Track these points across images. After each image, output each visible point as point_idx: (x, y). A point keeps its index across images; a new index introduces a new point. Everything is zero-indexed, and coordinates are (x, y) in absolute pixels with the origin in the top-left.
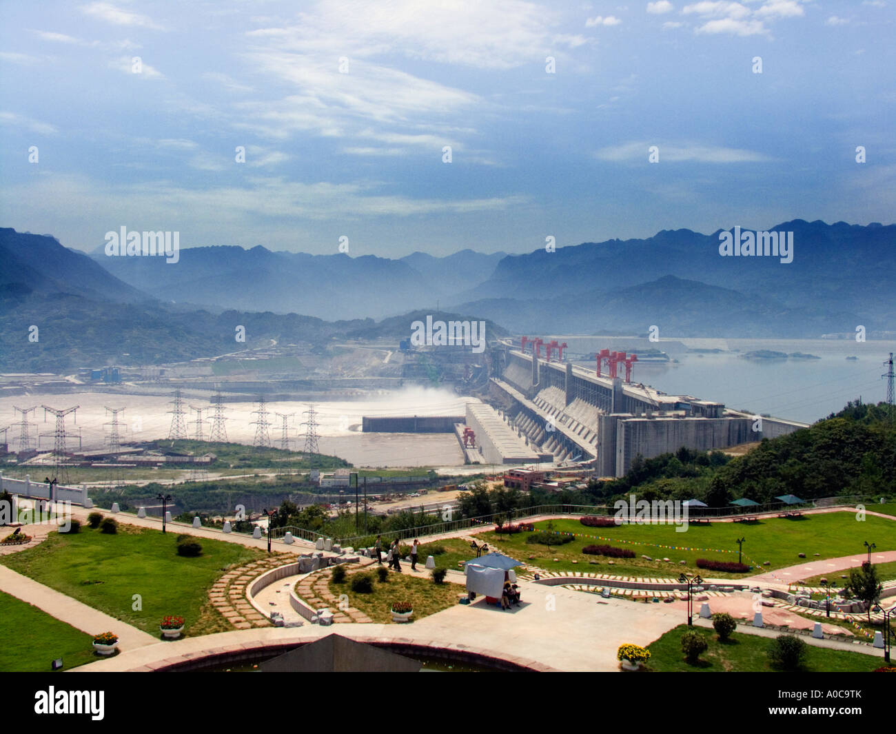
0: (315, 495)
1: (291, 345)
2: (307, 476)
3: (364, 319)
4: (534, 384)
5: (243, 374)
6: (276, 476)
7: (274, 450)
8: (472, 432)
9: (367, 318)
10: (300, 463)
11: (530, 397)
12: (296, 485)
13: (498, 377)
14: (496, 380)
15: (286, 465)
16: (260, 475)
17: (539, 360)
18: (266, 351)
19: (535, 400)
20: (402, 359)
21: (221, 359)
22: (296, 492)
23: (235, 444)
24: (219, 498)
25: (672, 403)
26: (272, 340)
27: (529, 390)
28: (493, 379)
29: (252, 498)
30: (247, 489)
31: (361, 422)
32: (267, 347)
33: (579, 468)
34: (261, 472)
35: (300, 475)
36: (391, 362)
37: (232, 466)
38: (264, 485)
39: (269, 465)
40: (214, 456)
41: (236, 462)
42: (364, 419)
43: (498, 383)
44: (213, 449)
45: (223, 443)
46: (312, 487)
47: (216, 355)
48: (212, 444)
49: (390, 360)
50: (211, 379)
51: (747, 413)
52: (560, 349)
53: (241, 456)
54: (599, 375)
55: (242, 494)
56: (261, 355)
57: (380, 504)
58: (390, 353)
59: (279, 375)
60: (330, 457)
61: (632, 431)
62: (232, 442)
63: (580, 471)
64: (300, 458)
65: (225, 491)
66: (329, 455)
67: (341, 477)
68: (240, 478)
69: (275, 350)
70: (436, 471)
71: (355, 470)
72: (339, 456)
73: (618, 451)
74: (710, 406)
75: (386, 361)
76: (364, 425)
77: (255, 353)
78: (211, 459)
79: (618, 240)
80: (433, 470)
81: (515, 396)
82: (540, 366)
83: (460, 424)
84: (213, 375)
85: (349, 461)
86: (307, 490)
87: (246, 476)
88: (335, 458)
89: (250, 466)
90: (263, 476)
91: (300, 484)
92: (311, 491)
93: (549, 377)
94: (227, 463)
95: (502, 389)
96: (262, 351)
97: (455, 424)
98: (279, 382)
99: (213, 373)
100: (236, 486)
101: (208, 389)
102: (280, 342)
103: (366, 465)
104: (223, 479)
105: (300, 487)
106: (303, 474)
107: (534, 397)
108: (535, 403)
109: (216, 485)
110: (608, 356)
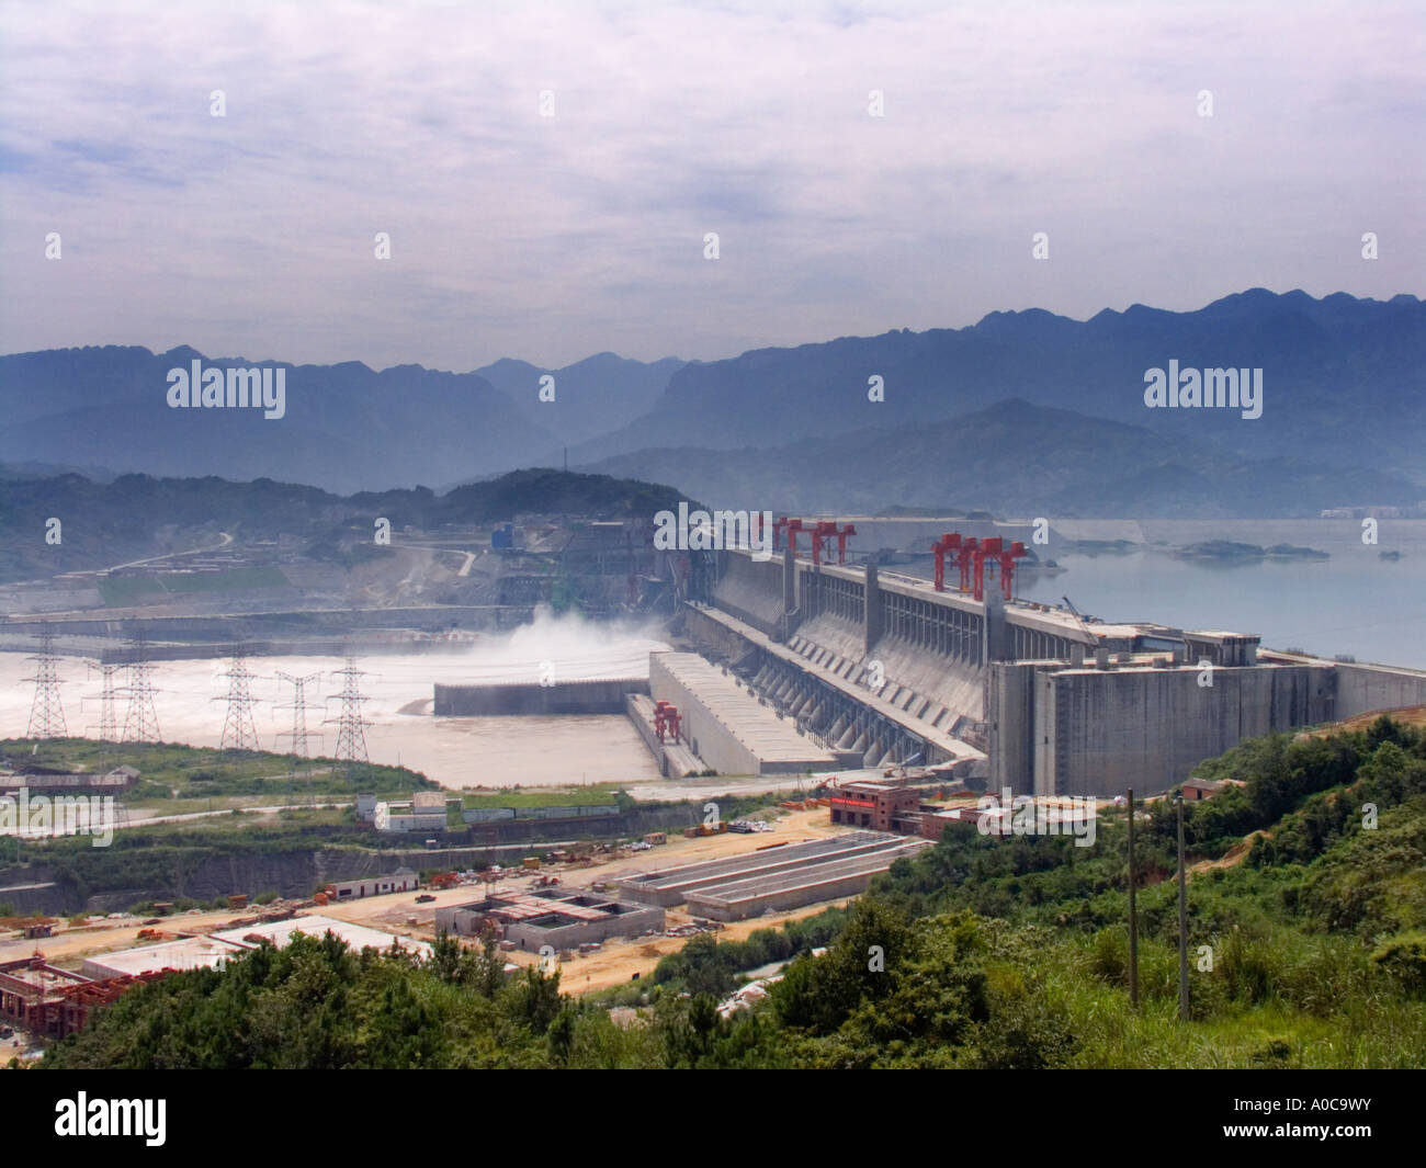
0: (373, 852)
1: (264, 543)
2: (349, 810)
3: (413, 489)
4: (787, 611)
5: (169, 602)
6: (281, 811)
7: (265, 755)
8: (674, 710)
9: (418, 487)
10: (325, 783)
11: (780, 638)
12: (327, 831)
13: (703, 599)
14: (702, 607)
15: (297, 787)
16: (245, 810)
17: (797, 561)
18: (213, 555)
19: (792, 642)
20: (497, 566)
21: (117, 573)
22: (328, 846)
23: (175, 747)
24: (157, 864)
25: (1128, 638)
26: (223, 534)
27: (779, 622)
28: (692, 603)
29: (233, 862)
30: (219, 843)
31: (432, 696)
32: (212, 548)
33: (930, 779)
34: (246, 804)
35: (333, 808)
36: (474, 572)
37: (176, 792)
38: (257, 833)
39: (259, 788)
40: (135, 773)
41: (185, 785)
42: (439, 689)
43: (704, 611)
44: (126, 758)
45: (149, 745)
46: (363, 835)
47: (108, 565)
48: (126, 747)
49: (472, 569)
50: (98, 615)
51: (1300, 654)
52: (842, 537)
53: (193, 770)
54: (939, 587)
55: (208, 854)
56: (201, 563)
57: (568, 869)
58: (471, 556)
59: (242, 604)
60: (390, 768)
61: (1072, 696)
62: (168, 741)
63: (934, 785)
64: (325, 771)
65: (168, 848)
66: (386, 764)
67: (426, 811)
68: (200, 818)
69: (232, 554)
70: (628, 792)
71: (452, 793)
72: (408, 766)
73: (1039, 739)
74: (1230, 641)
75: (464, 571)
76: (437, 700)
77: (189, 560)
78: (130, 778)
79: (906, 330)
80: (622, 792)
81: (747, 636)
82: (802, 573)
83: (638, 696)
84: (102, 607)
85: (430, 776)
86: (354, 841)
87: (214, 813)
88: (400, 769)
89: (216, 792)
90: (251, 814)
91: (338, 829)
92: (363, 843)
93: (822, 595)
94: (165, 787)
95: (719, 624)
96: (205, 555)
97: (629, 696)
98: (245, 617)
99: (103, 603)
100: (192, 836)
101: (94, 634)
102: (240, 537)
103: (473, 784)
104: (162, 823)
105: (338, 835)
106: (339, 806)
107: (790, 637)
108: (793, 649)
109: (148, 837)
110: (957, 547)
